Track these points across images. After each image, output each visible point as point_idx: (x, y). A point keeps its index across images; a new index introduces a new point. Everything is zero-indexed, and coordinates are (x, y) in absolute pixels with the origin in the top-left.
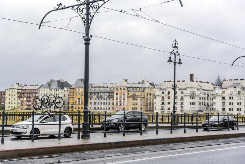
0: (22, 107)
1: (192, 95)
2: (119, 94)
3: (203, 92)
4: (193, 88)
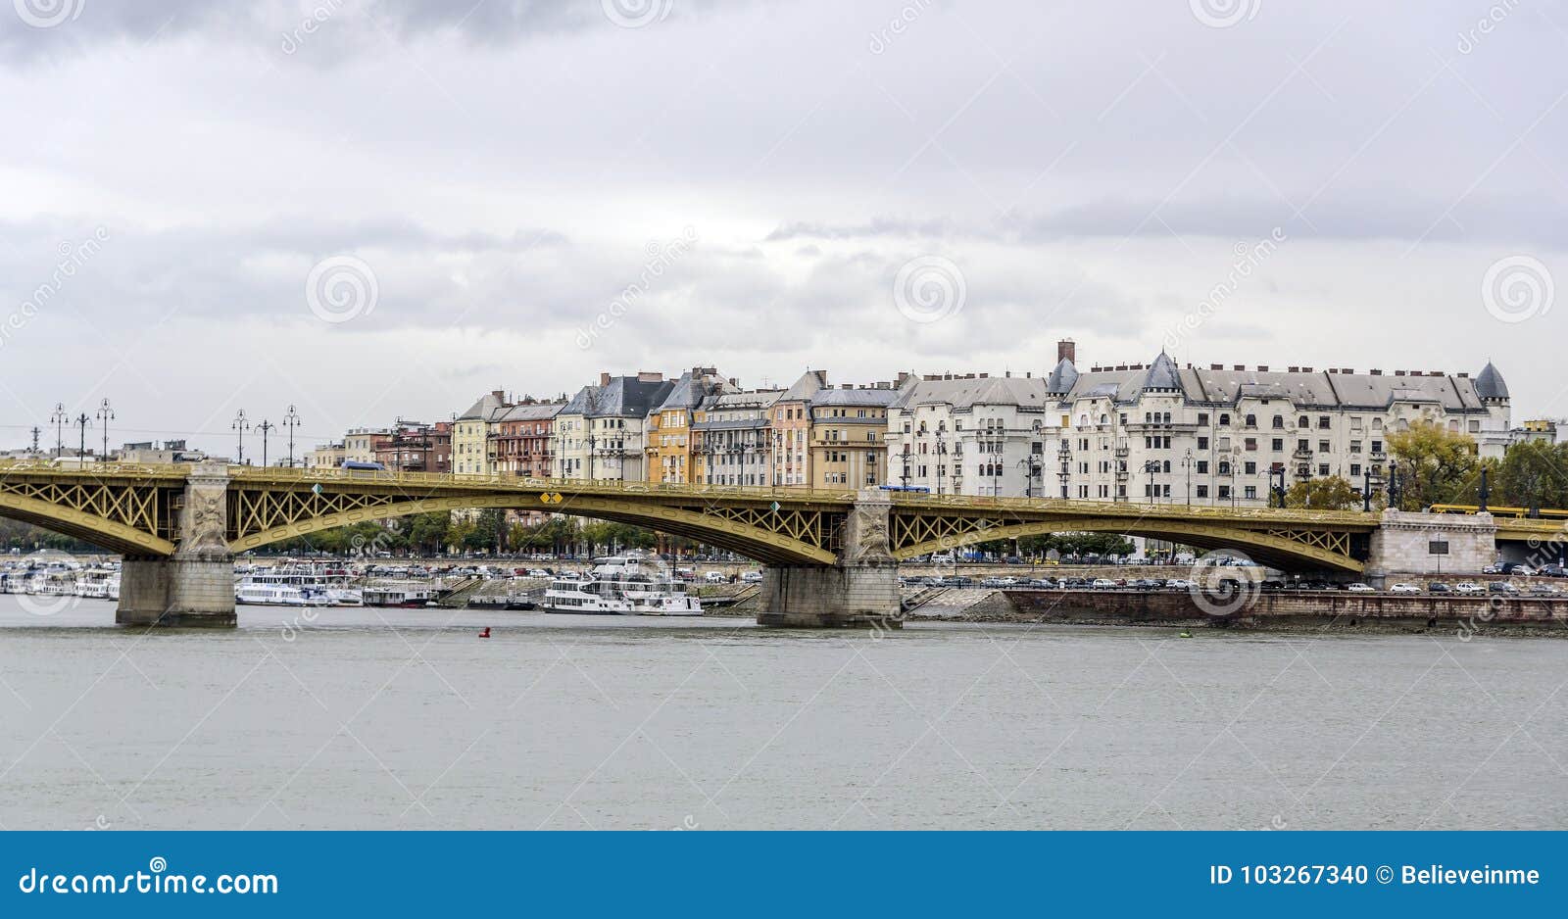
2: (784, 437)
4: (993, 405)
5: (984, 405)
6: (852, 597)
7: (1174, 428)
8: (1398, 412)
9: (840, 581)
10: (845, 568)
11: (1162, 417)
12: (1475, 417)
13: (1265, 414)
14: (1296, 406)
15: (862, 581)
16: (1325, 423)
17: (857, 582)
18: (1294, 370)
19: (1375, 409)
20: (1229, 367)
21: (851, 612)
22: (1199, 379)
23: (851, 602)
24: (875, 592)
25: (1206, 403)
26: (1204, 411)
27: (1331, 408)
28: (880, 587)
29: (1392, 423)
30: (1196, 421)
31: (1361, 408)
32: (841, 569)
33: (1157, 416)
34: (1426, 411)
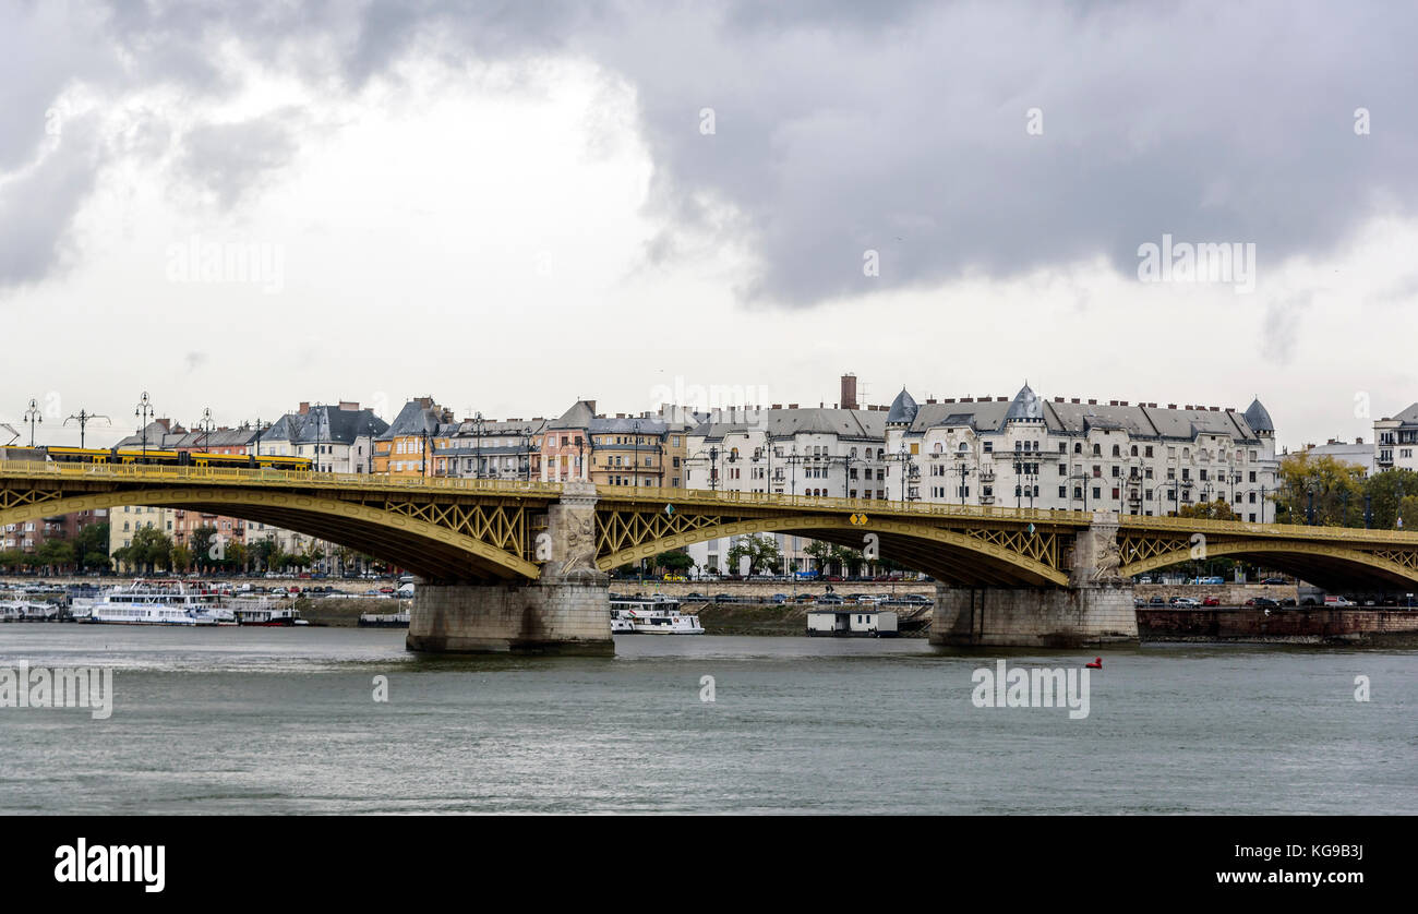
0: (182, 524)
1: (812, 460)
2: (558, 463)
3: (869, 450)
4: (819, 433)
5: (811, 433)
6: (1092, 618)
7: (1043, 456)
8: (1201, 442)
9: (1070, 602)
10: (1079, 589)
11: (1032, 445)
12: (1253, 448)
13: (1107, 442)
14: (1130, 436)
15: (1104, 603)
16: (1149, 452)
17: (1099, 603)
18: (1114, 403)
19: (1184, 439)
20: (1068, 401)
21: (1090, 633)
22: (1052, 410)
23: (1090, 623)
24: (1120, 613)
25: (1064, 432)
26: (1064, 440)
27: (1154, 438)
28: (1124, 608)
29: (1197, 453)
30: (1057, 449)
31: (1175, 439)
32: (1073, 591)
33: (1027, 445)
34: (1221, 441)
